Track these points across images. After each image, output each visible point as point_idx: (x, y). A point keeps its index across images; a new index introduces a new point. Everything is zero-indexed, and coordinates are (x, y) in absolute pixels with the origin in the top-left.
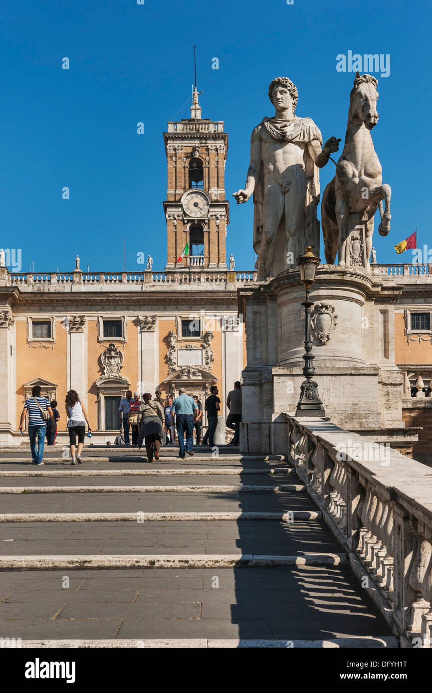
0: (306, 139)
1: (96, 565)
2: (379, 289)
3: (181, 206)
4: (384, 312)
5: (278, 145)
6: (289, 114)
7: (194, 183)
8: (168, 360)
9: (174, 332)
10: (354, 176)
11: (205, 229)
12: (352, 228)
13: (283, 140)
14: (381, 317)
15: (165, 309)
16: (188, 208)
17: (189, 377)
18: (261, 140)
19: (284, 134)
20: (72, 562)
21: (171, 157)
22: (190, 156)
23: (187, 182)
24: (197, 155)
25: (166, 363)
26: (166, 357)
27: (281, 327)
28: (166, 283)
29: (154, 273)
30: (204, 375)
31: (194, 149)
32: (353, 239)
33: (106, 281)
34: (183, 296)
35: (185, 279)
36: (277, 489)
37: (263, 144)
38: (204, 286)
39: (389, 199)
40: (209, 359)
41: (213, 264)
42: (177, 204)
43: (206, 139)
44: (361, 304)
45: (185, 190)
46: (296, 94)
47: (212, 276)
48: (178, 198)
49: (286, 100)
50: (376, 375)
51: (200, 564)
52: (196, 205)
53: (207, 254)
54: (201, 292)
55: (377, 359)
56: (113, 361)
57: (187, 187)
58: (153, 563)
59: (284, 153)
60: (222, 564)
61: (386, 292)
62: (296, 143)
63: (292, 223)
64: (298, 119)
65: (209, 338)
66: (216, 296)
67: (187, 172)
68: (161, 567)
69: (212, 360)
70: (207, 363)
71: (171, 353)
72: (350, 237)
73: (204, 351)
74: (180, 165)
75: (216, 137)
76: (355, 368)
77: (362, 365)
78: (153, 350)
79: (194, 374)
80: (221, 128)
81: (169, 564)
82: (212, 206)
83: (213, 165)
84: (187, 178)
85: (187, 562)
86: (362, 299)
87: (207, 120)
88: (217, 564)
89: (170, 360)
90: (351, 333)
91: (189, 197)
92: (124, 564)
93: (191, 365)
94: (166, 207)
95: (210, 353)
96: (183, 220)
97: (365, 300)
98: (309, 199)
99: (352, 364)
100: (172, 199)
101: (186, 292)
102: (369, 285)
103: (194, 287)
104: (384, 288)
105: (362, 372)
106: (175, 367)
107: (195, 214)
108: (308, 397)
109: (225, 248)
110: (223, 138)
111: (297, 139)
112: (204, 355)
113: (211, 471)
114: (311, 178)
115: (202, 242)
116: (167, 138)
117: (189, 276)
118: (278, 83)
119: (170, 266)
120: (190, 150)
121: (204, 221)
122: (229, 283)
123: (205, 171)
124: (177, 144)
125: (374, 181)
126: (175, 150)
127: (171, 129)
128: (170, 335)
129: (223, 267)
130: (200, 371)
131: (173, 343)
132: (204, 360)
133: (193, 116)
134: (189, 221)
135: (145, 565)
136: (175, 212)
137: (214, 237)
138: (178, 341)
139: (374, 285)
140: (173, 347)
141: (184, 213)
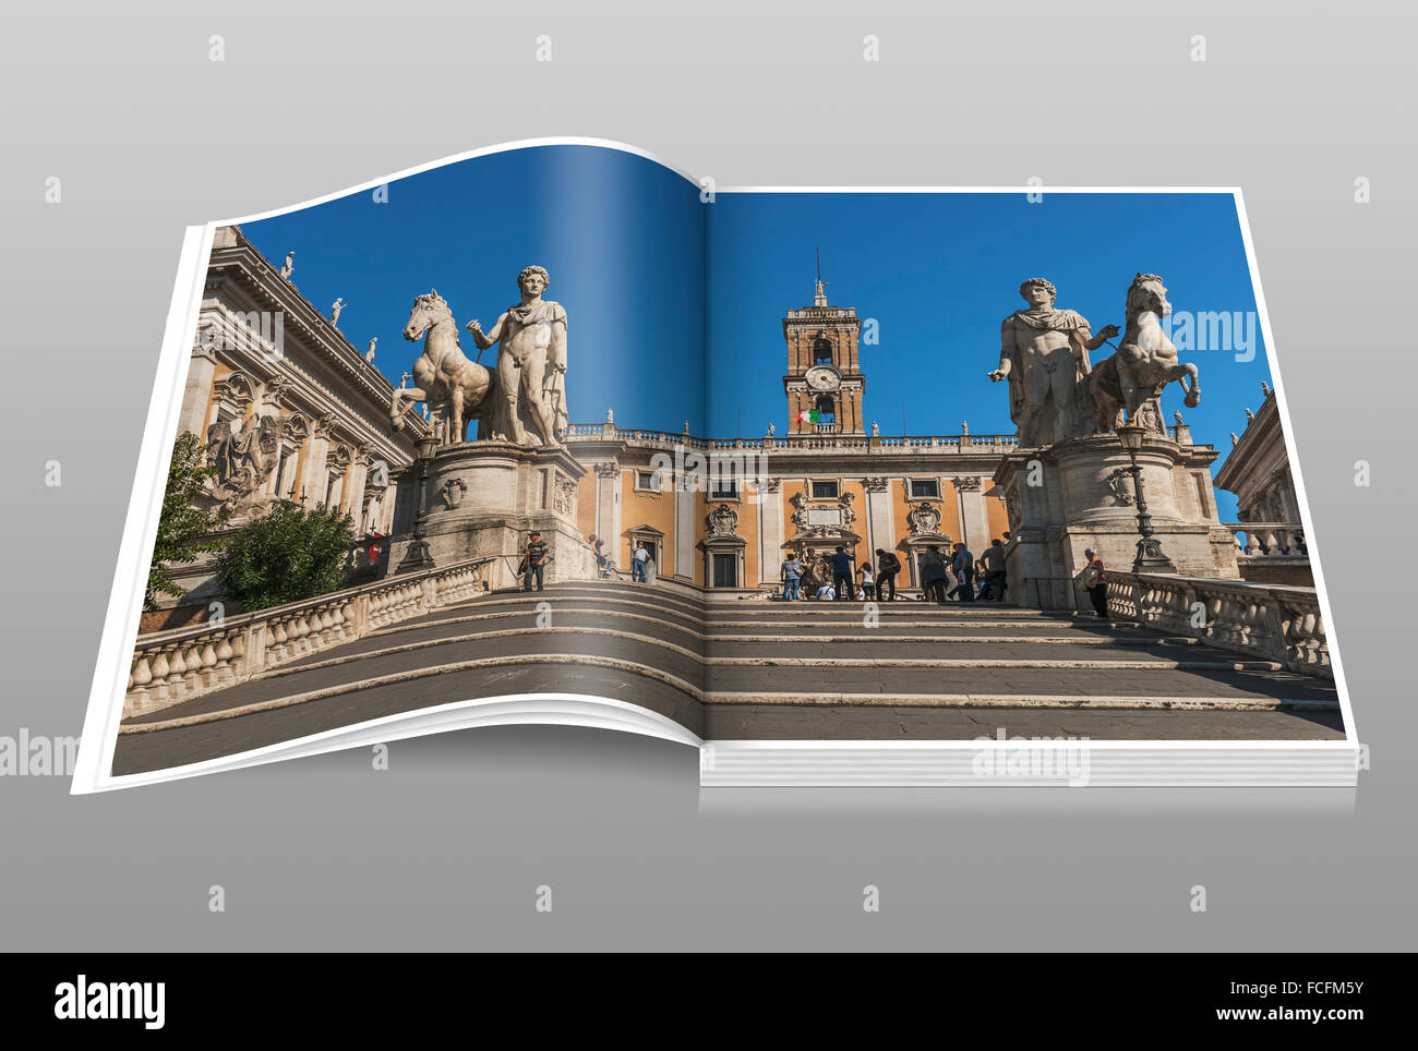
0: (1072, 327)
1: (1095, 705)
2: (1190, 454)
3: (806, 380)
4: (1198, 476)
5: (1038, 332)
6: (1047, 307)
7: (819, 360)
8: (796, 520)
9: (804, 493)
10: (1144, 356)
11: (836, 399)
12: (1144, 401)
13: (1044, 328)
14: (1193, 480)
15: (791, 472)
16: (814, 382)
17: (823, 535)
18: (1015, 329)
19: (1045, 324)
20: (1065, 702)
21: (792, 339)
22: (817, 338)
23: (812, 359)
24: (824, 336)
25: (794, 522)
26: (794, 516)
27: (1067, 489)
28: (792, 449)
29: (776, 439)
30: (843, 533)
31: (820, 332)
32: (1144, 410)
33: (716, 447)
34: (814, 460)
35: (817, 445)
36: (1162, 641)
37: (1018, 333)
38: (840, 450)
39: (1196, 375)
40: (851, 519)
41: (847, 431)
42: (801, 378)
43: (834, 323)
44: (1170, 468)
45: (810, 366)
46: (1054, 291)
47: (849, 441)
48: (801, 373)
49: (1044, 296)
50: (1206, 533)
51: (1229, 707)
52: (824, 379)
53: (839, 422)
54: (837, 456)
55: (1197, 519)
56: (724, 521)
57: (812, 363)
58: (1167, 705)
59: (1046, 339)
60: (1258, 707)
61: (1197, 457)
62: (1060, 331)
63: (1062, 396)
64: (1059, 312)
65: (849, 499)
66: (856, 460)
67: (811, 349)
68: (1179, 709)
69: (853, 520)
70: (847, 523)
71: (799, 513)
72: (1141, 408)
73: (843, 511)
74: (803, 345)
75: (846, 321)
76: (1178, 527)
77: (1182, 525)
78: (777, 511)
79: (830, 533)
80: (852, 314)
81: (1190, 707)
82: (843, 380)
83: (844, 344)
84: (812, 356)
85: (1213, 704)
86: (1171, 464)
87: (835, 308)
88: (1252, 708)
89: (799, 519)
90: (1162, 494)
91: (815, 372)
92: (1131, 705)
93: (826, 524)
94: (786, 382)
95: (850, 513)
96: (808, 392)
97: (1174, 464)
98: (1079, 377)
99: (1170, 523)
100: (795, 374)
101: (818, 456)
102: (1178, 451)
103: (828, 451)
104: (1194, 454)
105: (1186, 531)
106: (806, 526)
107: (823, 387)
108: (1150, 554)
109: (861, 415)
110: (856, 322)
111: (1062, 327)
112: (843, 515)
113: (1032, 624)
114: (1080, 358)
115: (833, 412)
116: (786, 323)
117: (819, 441)
118: (1034, 283)
119: (793, 432)
120: (815, 333)
121: (834, 393)
122: (872, 448)
123: (835, 350)
124: (798, 328)
125: (1169, 360)
126: (797, 332)
127: (791, 315)
128: (798, 496)
129: (860, 433)
130: (837, 530)
131: (802, 502)
132: (843, 519)
133: (817, 303)
134: (815, 393)
135: (1159, 706)
136: (800, 385)
137: (847, 407)
138: (808, 501)
139: (1182, 451)
140: (803, 508)
141: (809, 386)
